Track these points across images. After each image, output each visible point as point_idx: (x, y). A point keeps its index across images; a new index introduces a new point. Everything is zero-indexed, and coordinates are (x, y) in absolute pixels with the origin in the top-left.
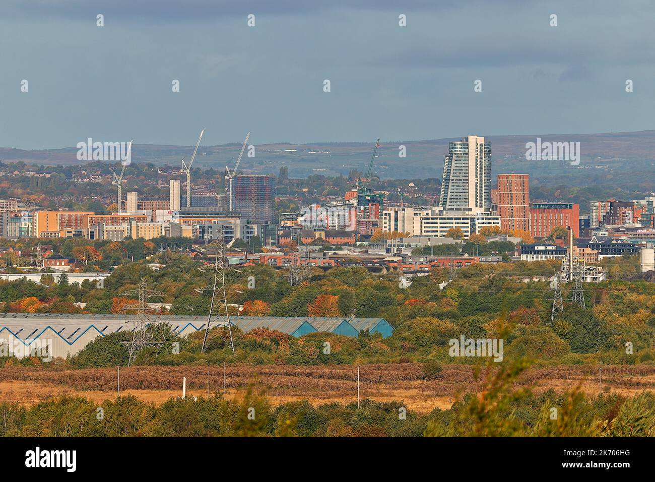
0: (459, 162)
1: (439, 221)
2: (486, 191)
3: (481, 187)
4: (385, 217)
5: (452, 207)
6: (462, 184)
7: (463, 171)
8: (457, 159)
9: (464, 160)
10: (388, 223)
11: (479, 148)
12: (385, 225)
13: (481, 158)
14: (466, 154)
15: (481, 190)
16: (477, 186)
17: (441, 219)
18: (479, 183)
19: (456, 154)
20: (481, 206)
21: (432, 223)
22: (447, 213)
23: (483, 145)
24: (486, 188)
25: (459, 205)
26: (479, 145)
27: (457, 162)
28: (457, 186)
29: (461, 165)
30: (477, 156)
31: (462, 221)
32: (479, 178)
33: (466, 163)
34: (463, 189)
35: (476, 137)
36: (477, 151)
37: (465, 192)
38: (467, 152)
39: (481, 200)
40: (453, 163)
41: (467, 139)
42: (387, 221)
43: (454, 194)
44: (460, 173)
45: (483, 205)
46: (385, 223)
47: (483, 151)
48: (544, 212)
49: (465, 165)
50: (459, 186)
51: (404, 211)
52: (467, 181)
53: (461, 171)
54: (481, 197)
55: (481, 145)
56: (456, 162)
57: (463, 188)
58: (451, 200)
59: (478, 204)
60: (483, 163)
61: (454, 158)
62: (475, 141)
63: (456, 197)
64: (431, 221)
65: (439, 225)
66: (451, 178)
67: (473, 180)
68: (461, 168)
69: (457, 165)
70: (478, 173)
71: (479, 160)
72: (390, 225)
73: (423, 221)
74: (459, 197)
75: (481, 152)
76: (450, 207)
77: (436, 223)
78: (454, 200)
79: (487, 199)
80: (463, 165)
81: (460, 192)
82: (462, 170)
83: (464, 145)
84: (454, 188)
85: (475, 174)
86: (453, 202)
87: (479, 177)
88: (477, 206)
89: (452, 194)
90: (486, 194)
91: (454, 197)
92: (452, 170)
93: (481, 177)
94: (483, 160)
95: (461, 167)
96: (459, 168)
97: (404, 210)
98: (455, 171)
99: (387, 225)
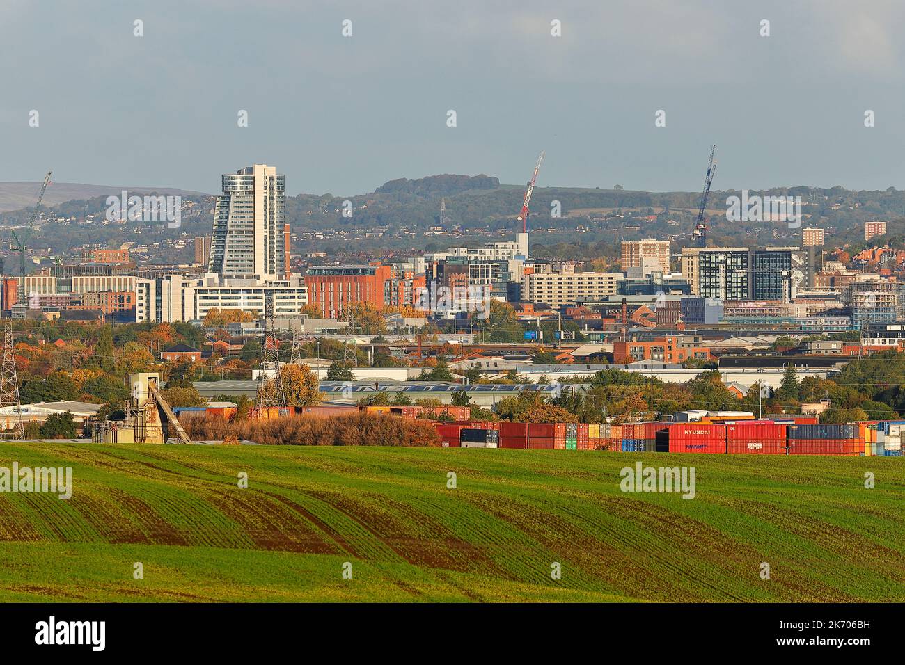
0: (240, 205)
1: (220, 295)
2: (279, 249)
3: (272, 243)
4: (141, 288)
5: (231, 273)
6: (244, 239)
7: (246, 219)
8: (237, 200)
9: (246, 202)
10: (145, 298)
11: (268, 183)
12: (140, 301)
13: (272, 199)
14: (249, 193)
15: (272, 247)
16: (266, 241)
17: (222, 291)
18: (268, 237)
19: (234, 192)
20: (272, 272)
21: (211, 298)
22: (229, 283)
23: (274, 178)
24: (278, 244)
25: (240, 271)
26: (268, 178)
27: (237, 204)
28: (237, 241)
29: (242, 210)
30: (266, 195)
31: (253, 294)
32: (268, 230)
33: (251, 207)
34: (246, 246)
35: (264, 166)
36: (266, 188)
37: (248, 251)
38: (251, 189)
39: (272, 262)
40: (231, 207)
41: (250, 170)
42: (143, 295)
43: (233, 254)
44: (242, 222)
45: (275, 270)
46: (141, 298)
47: (274, 187)
48: (329, 280)
49: (249, 209)
50: (240, 241)
51: (170, 280)
52: (252, 233)
53: (242, 219)
54: (271, 257)
55: (271, 179)
56: (235, 204)
57: (247, 244)
58: (229, 263)
59: (268, 269)
60: (275, 207)
61: (233, 198)
62: (262, 173)
63: (236, 259)
64: (209, 294)
65: (220, 301)
66: (229, 229)
67: (260, 232)
68: (242, 214)
69: (237, 209)
70: (269, 222)
71: (268, 202)
72: (148, 302)
73: (198, 295)
74: (240, 258)
75: (271, 189)
76: (227, 273)
77: (217, 298)
78: (233, 263)
79: (281, 261)
80: (246, 209)
81: (242, 251)
82: (244, 217)
83: (246, 178)
84: (233, 244)
85: (263, 223)
86: (232, 266)
87: (268, 227)
88: (266, 271)
89: (231, 253)
90: (278, 253)
91: (233, 258)
92: (230, 217)
93: (271, 228)
94: (275, 202)
95: (243, 212)
96: (240, 214)
97: (169, 278)
98: (233, 219)
99: (144, 301)
